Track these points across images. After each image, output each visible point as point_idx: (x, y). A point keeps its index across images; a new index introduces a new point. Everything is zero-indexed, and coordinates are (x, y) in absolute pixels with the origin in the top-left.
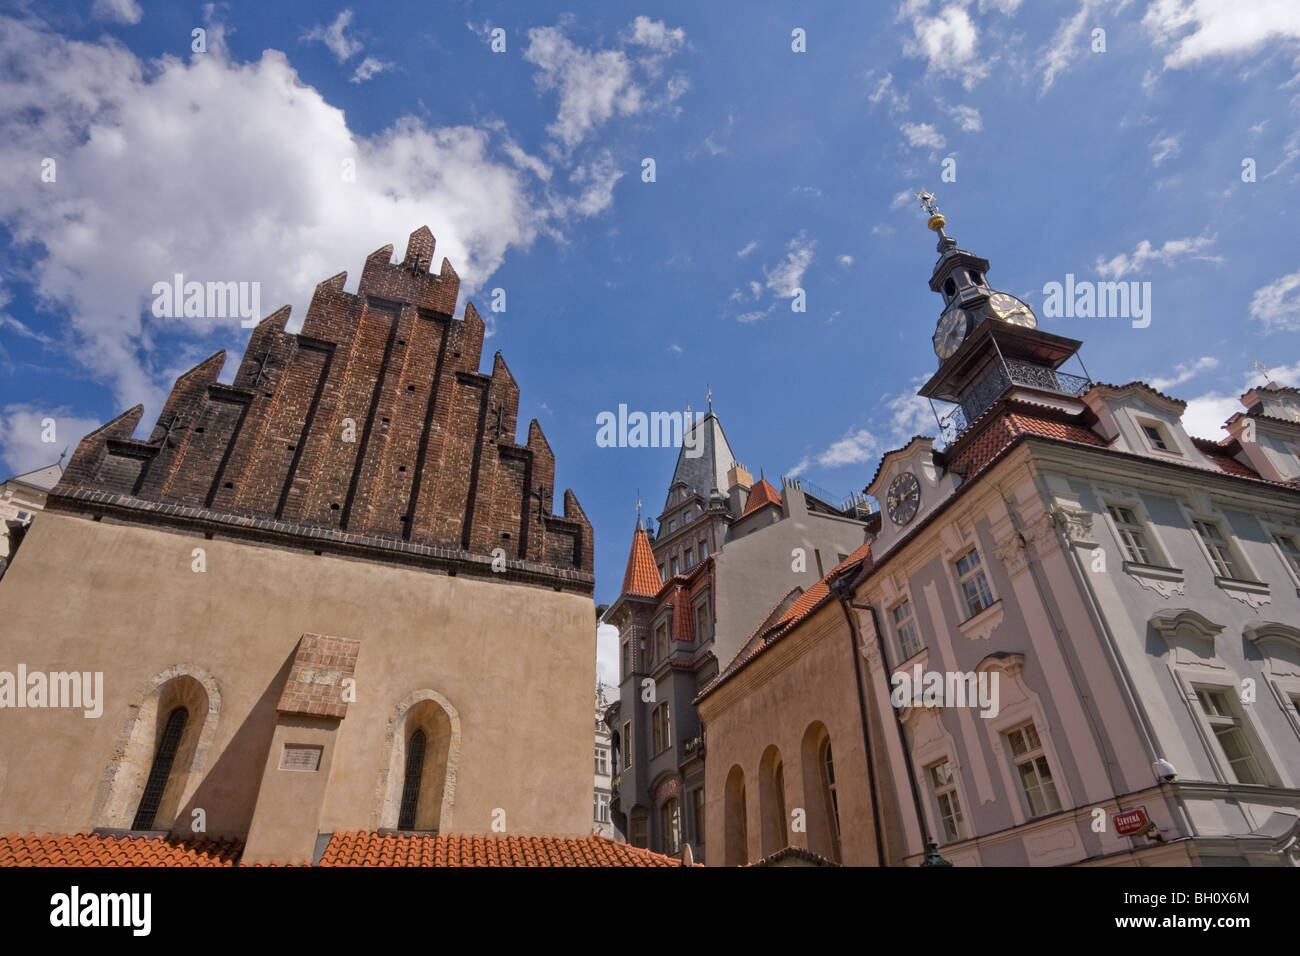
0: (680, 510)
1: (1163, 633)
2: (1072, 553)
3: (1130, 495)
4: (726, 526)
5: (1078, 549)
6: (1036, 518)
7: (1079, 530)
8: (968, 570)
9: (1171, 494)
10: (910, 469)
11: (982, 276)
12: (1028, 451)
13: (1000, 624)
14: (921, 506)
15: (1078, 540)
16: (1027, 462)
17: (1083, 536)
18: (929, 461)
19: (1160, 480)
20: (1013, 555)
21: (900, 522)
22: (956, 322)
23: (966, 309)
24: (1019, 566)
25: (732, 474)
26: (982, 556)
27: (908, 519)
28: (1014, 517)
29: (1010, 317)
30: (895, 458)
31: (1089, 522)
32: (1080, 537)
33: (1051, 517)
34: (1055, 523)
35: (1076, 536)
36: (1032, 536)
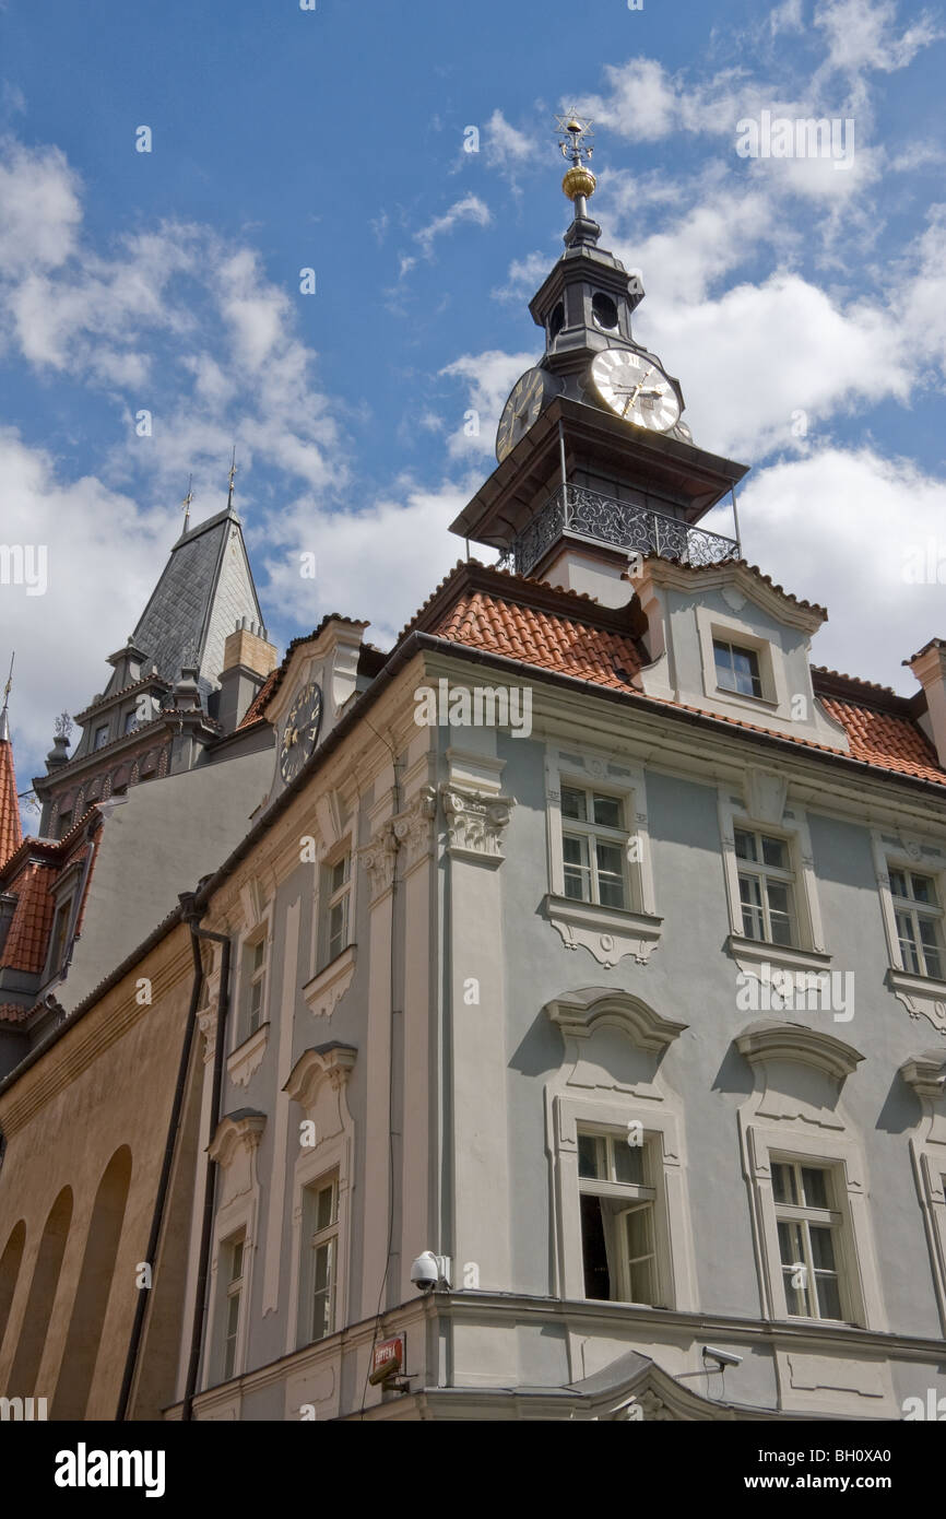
0: (121, 704)
1: (564, 1029)
2: (442, 872)
4: (200, 747)
5: (456, 866)
6: (415, 801)
7: (474, 828)
9: (715, 778)
10: (319, 680)
11: (620, 310)
13: (347, 990)
15: (464, 848)
17: (479, 841)
18: (349, 667)
20: (382, 865)
24: (383, 885)
25: (234, 643)
28: (397, 792)
29: (624, 398)
30: (306, 654)
31: (501, 820)
32: (471, 842)
33: (430, 799)
34: (435, 811)
35: (463, 842)
36: (405, 832)
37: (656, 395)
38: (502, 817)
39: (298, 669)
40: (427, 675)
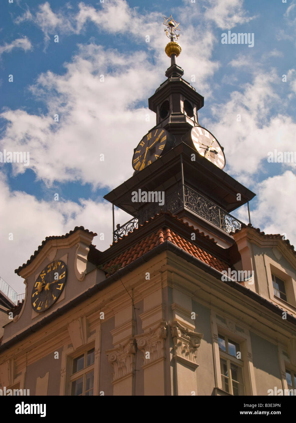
2: (172, 368)
3: (241, 330)
5: (179, 366)
6: (152, 328)
7: (185, 347)
8: (82, 368)
9: (277, 341)
10: (64, 259)
11: (195, 110)
12: (165, 261)
14: (62, 297)
15: (181, 356)
16: (162, 272)
17: (187, 354)
18: (84, 255)
19: (270, 323)
20: (124, 361)
21: (39, 308)
22: (157, 140)
23: (169, 131)
24: (125, 372)
26: (97, 355)
27: (46, 306)
28: (136, 323)
29: (204, 150)
30: (54, 245)
31: (197, 345)
32: (184, 354)
33: (165, 328)
34: (167, 335)
35: (181, 353)
36: (144, 344)
37: (215, 152)
38: (197, 343)
39: (47, 252)
40: (167, 264)
